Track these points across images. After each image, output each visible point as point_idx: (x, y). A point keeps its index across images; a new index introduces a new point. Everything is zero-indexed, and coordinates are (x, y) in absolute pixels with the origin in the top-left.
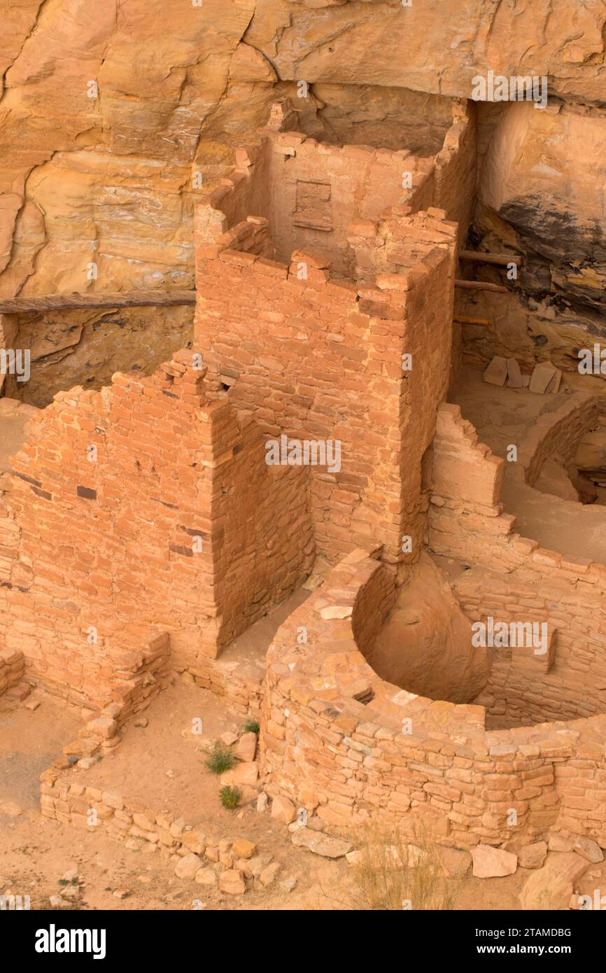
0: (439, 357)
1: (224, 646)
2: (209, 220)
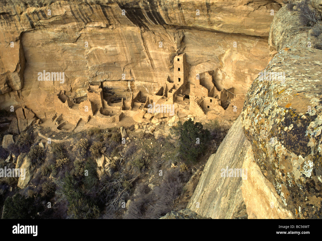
0: (103, 96)
1: (94, 115)
2: (87, 91)
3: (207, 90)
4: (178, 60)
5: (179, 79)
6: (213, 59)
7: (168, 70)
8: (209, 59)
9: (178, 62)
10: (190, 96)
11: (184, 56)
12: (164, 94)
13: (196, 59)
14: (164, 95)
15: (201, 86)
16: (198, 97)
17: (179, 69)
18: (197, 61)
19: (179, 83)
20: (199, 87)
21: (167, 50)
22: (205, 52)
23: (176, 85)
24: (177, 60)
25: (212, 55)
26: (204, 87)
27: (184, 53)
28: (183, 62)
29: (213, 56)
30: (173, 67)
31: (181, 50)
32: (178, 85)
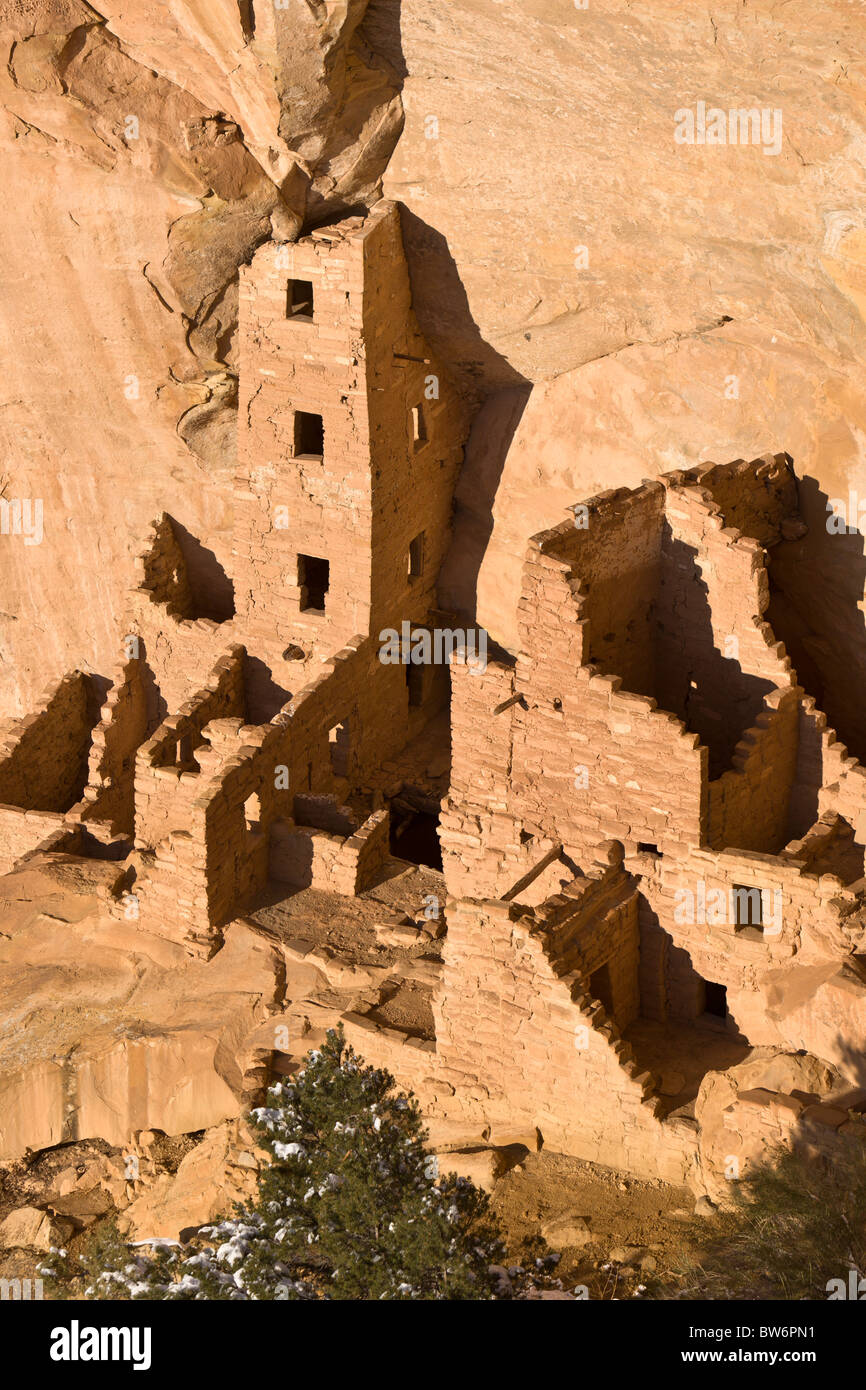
3: (685, 754)
4: (300, 296)
5: (314, 578)
6: (781, 302)
7: (167, 443)
8: (726, 305)
9: (298, 326)
10: (448, 832)
11: (372, 249)
12: (95, 778)
13: (550, 285)
14: (90, 794)
15: (602, 686)
16: (559, 854)
17: (309, 436)
18: (556, 321)
19: (303, 627)
20: (570, 699)
21: (143, 158)
22: (662, 196)
23: (269, 654)
24: (283, 296)
25: (756, 251)
26: (642, 706)
27: (378, 211)
28: (367, 334)
29: (780, 263)
30: (232, 401)
31: (343, 169)
32: (294, 653)
